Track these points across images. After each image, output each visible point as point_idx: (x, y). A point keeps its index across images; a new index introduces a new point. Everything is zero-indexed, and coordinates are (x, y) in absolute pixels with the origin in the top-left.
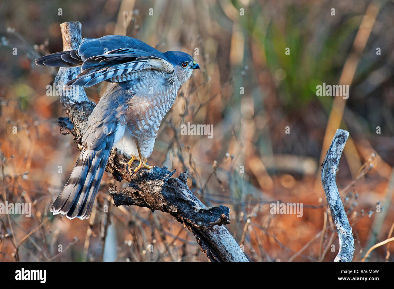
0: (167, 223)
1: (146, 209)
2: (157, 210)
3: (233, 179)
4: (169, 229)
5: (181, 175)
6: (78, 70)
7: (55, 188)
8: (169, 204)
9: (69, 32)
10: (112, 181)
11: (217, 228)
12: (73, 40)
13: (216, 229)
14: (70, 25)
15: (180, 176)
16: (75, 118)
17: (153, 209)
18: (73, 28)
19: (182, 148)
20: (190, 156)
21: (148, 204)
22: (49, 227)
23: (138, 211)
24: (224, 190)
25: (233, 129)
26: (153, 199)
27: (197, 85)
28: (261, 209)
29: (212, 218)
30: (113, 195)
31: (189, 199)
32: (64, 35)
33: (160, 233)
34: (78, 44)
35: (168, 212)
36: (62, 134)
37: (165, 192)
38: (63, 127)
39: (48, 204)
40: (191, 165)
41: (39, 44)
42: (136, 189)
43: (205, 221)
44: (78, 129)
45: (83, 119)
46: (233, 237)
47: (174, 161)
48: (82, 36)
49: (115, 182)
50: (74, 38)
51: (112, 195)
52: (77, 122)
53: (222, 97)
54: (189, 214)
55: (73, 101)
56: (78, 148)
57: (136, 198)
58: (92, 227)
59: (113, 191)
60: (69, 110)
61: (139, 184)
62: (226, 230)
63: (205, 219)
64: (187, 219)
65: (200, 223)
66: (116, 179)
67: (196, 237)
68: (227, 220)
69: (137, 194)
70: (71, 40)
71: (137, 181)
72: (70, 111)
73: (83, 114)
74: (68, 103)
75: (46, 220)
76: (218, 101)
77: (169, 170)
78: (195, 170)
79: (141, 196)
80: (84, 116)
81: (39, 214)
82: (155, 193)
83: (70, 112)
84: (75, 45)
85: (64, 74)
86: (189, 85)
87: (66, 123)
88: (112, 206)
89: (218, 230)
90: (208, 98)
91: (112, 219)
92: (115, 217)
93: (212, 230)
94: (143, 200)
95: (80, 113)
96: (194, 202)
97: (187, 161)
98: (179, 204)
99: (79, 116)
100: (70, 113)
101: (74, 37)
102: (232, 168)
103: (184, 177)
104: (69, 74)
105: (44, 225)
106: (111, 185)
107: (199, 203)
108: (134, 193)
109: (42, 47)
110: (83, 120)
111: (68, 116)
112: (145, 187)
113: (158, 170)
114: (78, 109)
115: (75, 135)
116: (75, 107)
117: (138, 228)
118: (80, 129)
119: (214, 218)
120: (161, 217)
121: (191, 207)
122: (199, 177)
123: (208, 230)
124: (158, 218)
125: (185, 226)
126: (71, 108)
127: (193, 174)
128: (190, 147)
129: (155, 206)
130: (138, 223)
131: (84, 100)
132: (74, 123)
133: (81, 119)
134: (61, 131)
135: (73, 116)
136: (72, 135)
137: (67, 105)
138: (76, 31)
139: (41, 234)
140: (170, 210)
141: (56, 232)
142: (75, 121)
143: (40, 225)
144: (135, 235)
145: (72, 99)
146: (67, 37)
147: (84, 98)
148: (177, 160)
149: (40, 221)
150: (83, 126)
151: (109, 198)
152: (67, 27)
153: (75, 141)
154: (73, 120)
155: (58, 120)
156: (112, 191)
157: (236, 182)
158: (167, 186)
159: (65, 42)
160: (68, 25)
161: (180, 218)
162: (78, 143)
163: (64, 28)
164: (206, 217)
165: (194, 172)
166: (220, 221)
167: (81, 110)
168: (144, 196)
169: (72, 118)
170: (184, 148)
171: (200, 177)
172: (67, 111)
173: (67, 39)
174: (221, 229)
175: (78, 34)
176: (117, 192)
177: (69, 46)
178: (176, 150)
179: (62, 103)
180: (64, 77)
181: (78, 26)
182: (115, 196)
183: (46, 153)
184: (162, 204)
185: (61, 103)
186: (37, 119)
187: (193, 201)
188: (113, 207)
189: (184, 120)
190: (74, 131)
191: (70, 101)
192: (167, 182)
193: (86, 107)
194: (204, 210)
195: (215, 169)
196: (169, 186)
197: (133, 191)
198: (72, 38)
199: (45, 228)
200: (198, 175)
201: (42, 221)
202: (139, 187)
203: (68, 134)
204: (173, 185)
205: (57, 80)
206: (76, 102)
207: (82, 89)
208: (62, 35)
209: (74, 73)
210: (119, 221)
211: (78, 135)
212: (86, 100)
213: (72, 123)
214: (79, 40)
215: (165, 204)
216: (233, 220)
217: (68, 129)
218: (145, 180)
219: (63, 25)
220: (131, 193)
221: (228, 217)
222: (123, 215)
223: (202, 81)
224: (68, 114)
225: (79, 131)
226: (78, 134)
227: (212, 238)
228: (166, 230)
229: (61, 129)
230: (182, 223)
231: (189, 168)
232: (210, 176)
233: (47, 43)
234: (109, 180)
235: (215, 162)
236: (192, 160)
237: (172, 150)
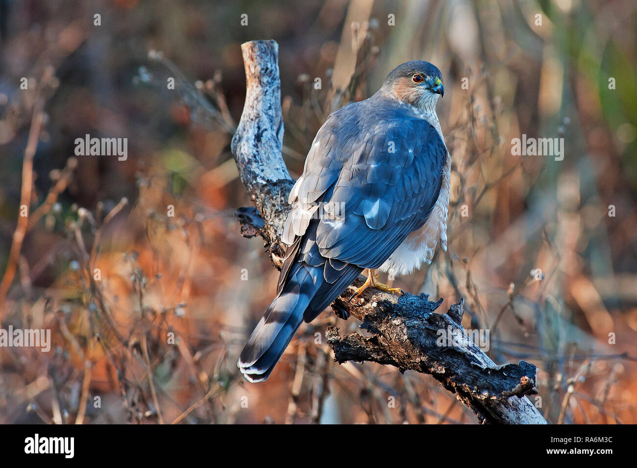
0: (427, 392)
1: (391, 368)
2: (410, 369)
3: (544, 316)
4: (432, 403)
5: (452, 308)
6: (271, 124)
7: (232, 330)
8: (431, 360)
9: (256, 58)
10: (332, 319)
11: (516, 402)
12: (263, 72)
13: (513, 402)
14: (259, 46)
15: (451, 310)
16: (267, 208)
17: (402, 367)
18: (264, 52)
19: (453, 260)
20: (469, 275)
21: (394, 359)
22: (221, 399)
23: (378, 371)
24: (526, 335)
25: (543, 228)
26: (403, 350)
27: (480, 151)
28: (592, 368)
29: (506, 383)
30: (332, 343)
31: (465, 350)
32: (247, 63)
33: (416, 411)
34: (272, 79)
35: (429, 373)
36: (245, 236)
37: (424, 337)
38: (247, 225)
39: (220, 359)
40: (469, 291)
41: (204, 79)
42: (372, 333)
43: (494, 389)
44: (272, 228)
45: (280, 210)
46: (542, 417)
47: (440, 284)
48: (279, 65)
49: (337, 320)
50: (265, 69)
51: (330, 343)
52: (271, 215)
53: (524, 171)
54: (466, 377)
55: (263, 178)
56: (272, 260)
57: (374, 348)
58: (296, 399)
59: (333, 337)
60: (256, 194)
61: (379, 323)
62: (532, 405)
63: (494, 385)
64: (462, 386)
65: (486, 394)
66: (338, 315)
67: (479, 417)
68: (533, 387)
69: (374, 341)
70: (260, 73)
71: (375, 319)
72: (259, 196)
73: (281, 201)
74: (255, 182)
75: (216, 387)
76: (517, 179)
77: (432, 298)
78: (476, 299)
79: (382, 345)
80: (283, 205)
81: (204, 377)
82: (406, 340)
83: (257, 198)
84: (268, 81)
85: (248, 131)
86: (467, 150)
87: (251, 217)
88: (331, 362)
89: (516, 405)
90: (499, 173)
91: (332, 386)
92: (338, 381)
93: (506, 405)
94: (385, 352)
95: (276, 199)
96: (475, 355)
97: (462, 284)
98: (448, 359)
99: (274, 205)
100: (257, 200)
101: (265, 67)
102: (541, 297)
103: (457, 312)
104: (256, 132)
105: (213, 395)
106: (330, 326)
107: (483, 358)
108: (369, 340)
109: (210, 85)
110: (281, 212)
111: (255, 204)
112: (389, 329)
113: (412, 298)
114: (272, 192)
115: (267, 238)
116: (266, 189)
117: (378, 402)
118: (275, 228)
119: (510, 385)
120: (416, 381)
121: (469, 365)
122: (484, 312)
123: (499, 404)
124: (413, 384)
125: (458, 398)
126: (261, 191)
127: (472, 306)
128: (468, 260)
129: (406, 363)
130: (378, 393)
131: (282, 178)
132: (265, 217)
133: (277, 210)
134: (242, 231)
135: (263, 205)
136: (262, 238)
137: (252, 186)
138: (268, 57)
139: (208, 412)
140: (432, 369)
141: (234, 408)
142: (267, 214)
143: (205, 395)
144: (372, 414)
145: (262, 175)
146: (253, 67)
147: (283, 173)
148: (444, 283)
149: (205, 390)
150: (281, 222)
151: (326, 348)
152: (254, 49)
153: (267, 248)
154: (263, 212)
155: (236, 212)
156: (331, 336)
157: (549, 322)
158: (427, 327)
159: (249, 76)
160: (254, 47)
161: (450, 383)
162: (273, 252)
163: (248, 51)
164: (496, 381)
165: (475, 304)
166: (520, 389)
167: (276, 195)
168: (387, 345)
169: (261, 208)
170: (457, 260)
171: (486, 313)
172: (254, 197)
173: (253, 70)
174: (523, 403)
175: (272, 62)
176: (341, 338)
177: (257, 83)
178: (443, 265)
179: (244, 183)
180: (248, 137)
181: (272, 48)
182: (336, 345)
183: (217, 270)
184: (418, 360)
185: (243, 181)
186: (201, 211)
187: (472, 354)
188: (334, 364)
189: (456, 213)
190: (265, 232)
191: (258, 178)
192: (427, 320)
193: (285, 190)
194: (492, 369)
195: (512, 297)
196: (430, 328)
197: (369, 336)
198: (262, 69)
199: (214, 400)
200: (482, 308)
201: (209, 390)
202: (379, 329)
203: (255, 236)
204: (438, 325)
205: (236, 141)
206: (268, 181)
207: (280, 158)
208: (245, 64)
209: (266, 130)
210: (345, 390)
211: (271, 238)
212: (285, 177)
213: (261, 217)
214: (273, 72)
215: (424, 359)
216: (542, 387)
217: (255, 227)
218: (389, 317)
219: (246, 47)
220: (365, 340)
221: (535, 381)
222: (351, 379)
223: (489, 144)
224: (254, 201)
225: (273, 231)
226: (273, 236)
227: (506, 418)
228: (426, 405)
229: (242, 227)
230: (454, 392)
231: (465, 297)
232: (504, 309)
233: (218, 77)
234: (327, 317)
235: (512, 286)
236: (471, 282)
237: (435, 264)
